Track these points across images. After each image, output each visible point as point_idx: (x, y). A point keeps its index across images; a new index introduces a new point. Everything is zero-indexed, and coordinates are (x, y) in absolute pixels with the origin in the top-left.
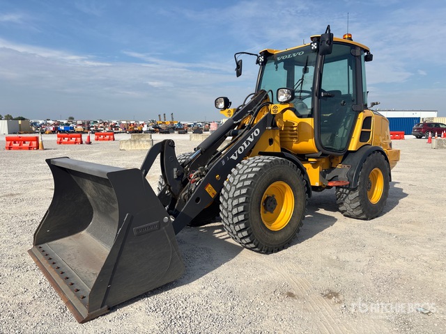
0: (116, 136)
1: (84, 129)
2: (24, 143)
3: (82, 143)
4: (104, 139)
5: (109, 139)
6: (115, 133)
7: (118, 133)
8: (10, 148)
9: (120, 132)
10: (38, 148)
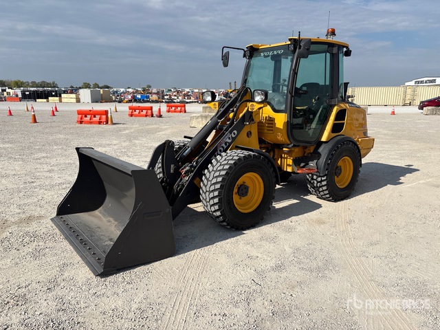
0: (188, 107)
1: (159, 98)
2: (95, 117)
3: (152, 116)
4: (175, 111)
5: (180, 112)
6: (187, 103)
7: (190, 102)
8: (81, 122)
9: (192, 102)
10: (107, 123)
